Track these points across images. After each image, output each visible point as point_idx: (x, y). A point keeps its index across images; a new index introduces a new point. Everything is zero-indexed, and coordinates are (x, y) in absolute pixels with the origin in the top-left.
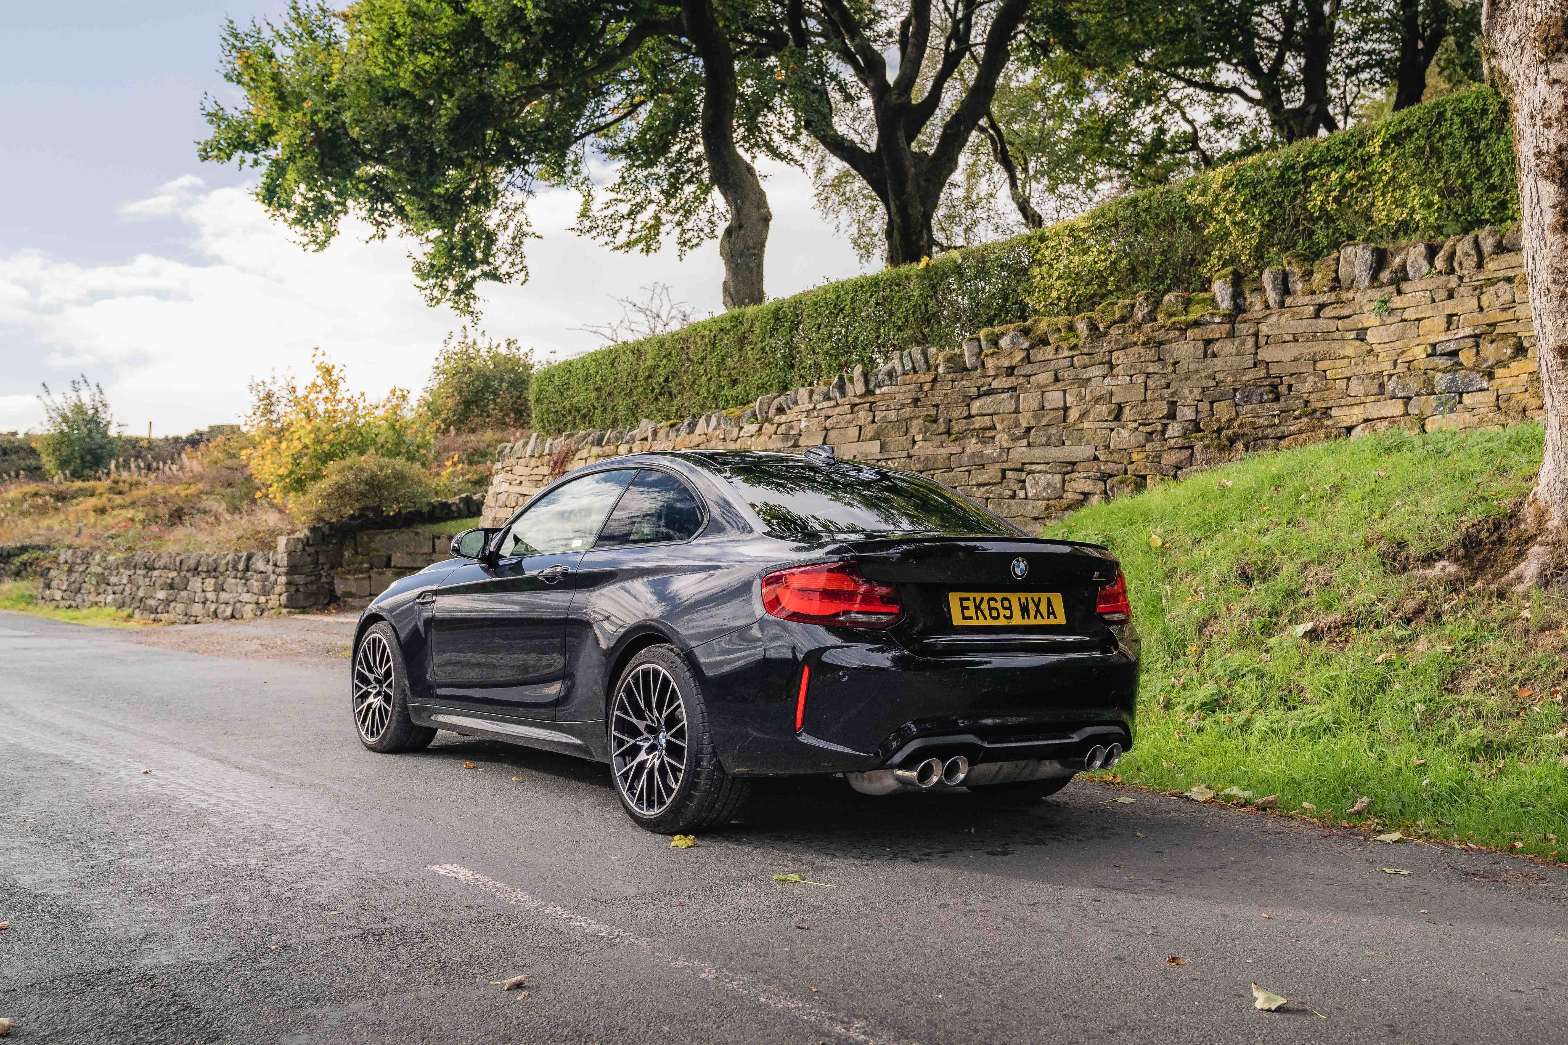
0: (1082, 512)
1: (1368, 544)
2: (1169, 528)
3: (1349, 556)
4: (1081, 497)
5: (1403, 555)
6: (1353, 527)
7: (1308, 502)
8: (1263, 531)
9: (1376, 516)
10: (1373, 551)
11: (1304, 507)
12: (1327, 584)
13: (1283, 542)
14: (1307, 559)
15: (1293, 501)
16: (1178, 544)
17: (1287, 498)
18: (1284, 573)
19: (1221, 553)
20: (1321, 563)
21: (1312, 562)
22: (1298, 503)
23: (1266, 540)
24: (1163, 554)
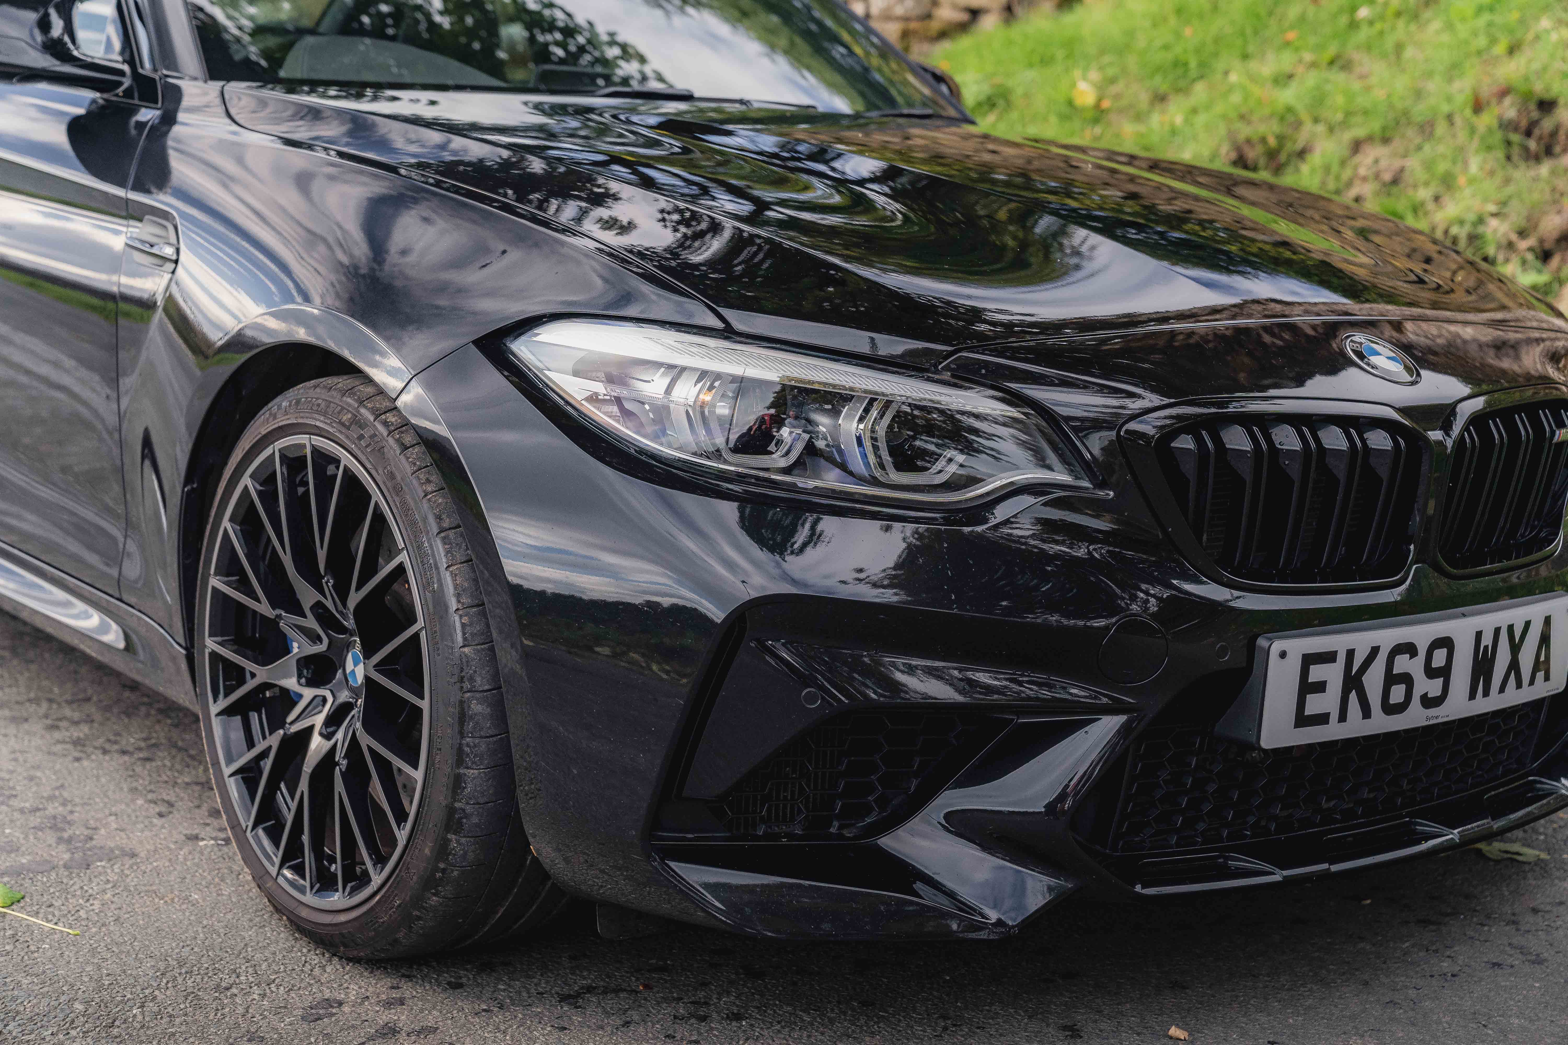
0: (965, 42)
1: (1478, 107)
2: (1111, 72)
3: (1441, 129)
4: (964, 17)
5: (1547, 124)
6: (1454, 70)
7: (1371, 23)
8: (1284, 79)
9: (1500, 49)
10: (1487, 120)
11: (1364, 33)
12: (1395, 181)
13: (1319, 99)
14: (1360, 132)
15: (1344, 20)
16: (1124, 102)
17: (1335, 16)
18: (1316, 158)
19: (1201, 119)
20: (1386, 141)
21: (1370, 139)
22: (1354, 25)
23: (1287, 96)
24: (1096, 121)
